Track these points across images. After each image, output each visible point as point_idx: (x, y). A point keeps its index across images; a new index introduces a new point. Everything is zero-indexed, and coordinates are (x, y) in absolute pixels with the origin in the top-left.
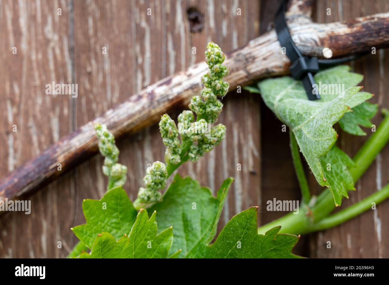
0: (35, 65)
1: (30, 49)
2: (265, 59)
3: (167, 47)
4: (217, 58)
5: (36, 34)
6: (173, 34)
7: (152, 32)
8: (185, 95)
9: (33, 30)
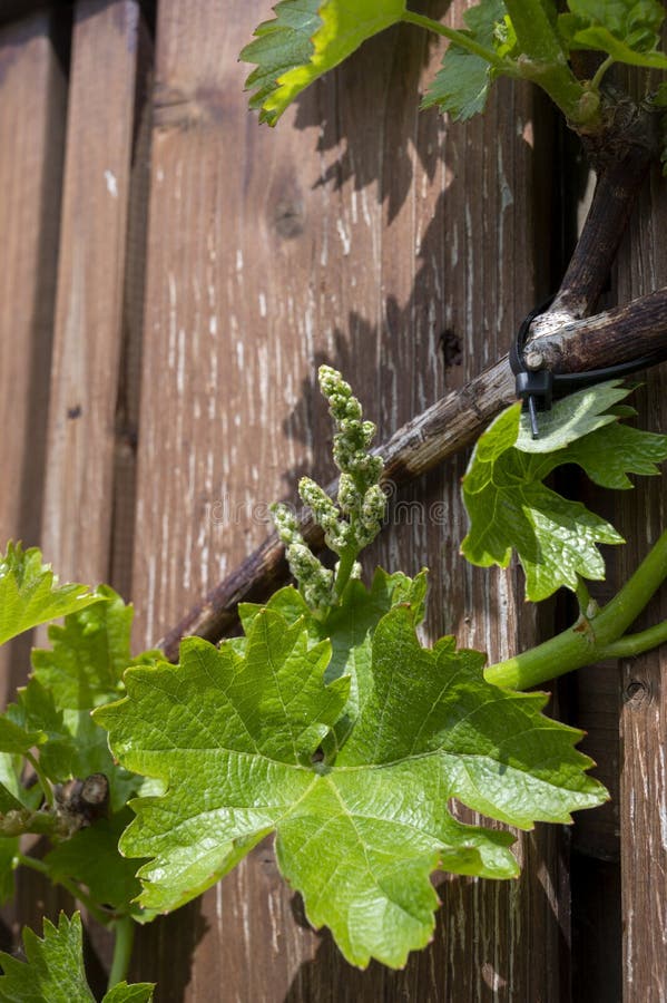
0: (273, 440)
1: (269, 420)
2: (496, 387)
3: (416, 393)
4: (329, 386)
5: (276, 401)
6: (424, 376)
7: (399, 377)
8: (404, 455)
9: (273, 395)
